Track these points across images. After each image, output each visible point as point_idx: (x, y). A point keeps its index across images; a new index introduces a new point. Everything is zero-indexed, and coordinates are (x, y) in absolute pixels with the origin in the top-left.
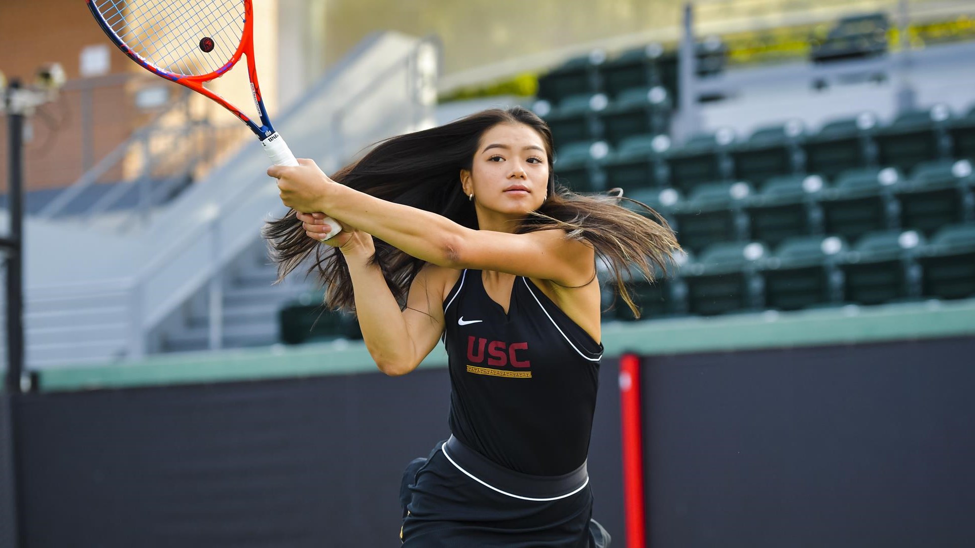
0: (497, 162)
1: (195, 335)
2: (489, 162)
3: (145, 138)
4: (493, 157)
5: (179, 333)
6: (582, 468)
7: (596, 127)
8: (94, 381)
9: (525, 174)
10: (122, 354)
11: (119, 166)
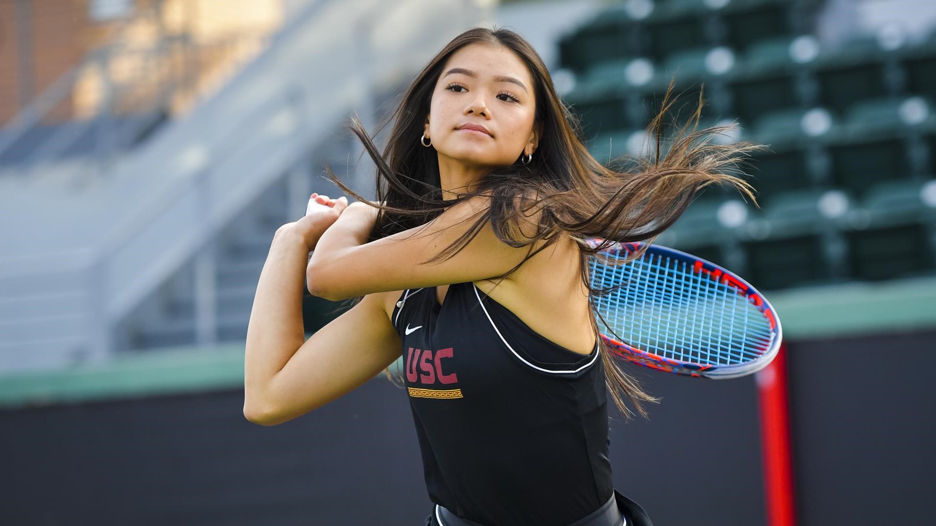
0: (459, 93)
1: (180, 325)
2: (448, 92)
3: (103, 57)
4: (451, 85)
5: (156, 323)
6: (609, 507)
7: (713, 29)
8: (42, 392)
9: (488, 112)
10: (79, 355)
11: (68, 101)
